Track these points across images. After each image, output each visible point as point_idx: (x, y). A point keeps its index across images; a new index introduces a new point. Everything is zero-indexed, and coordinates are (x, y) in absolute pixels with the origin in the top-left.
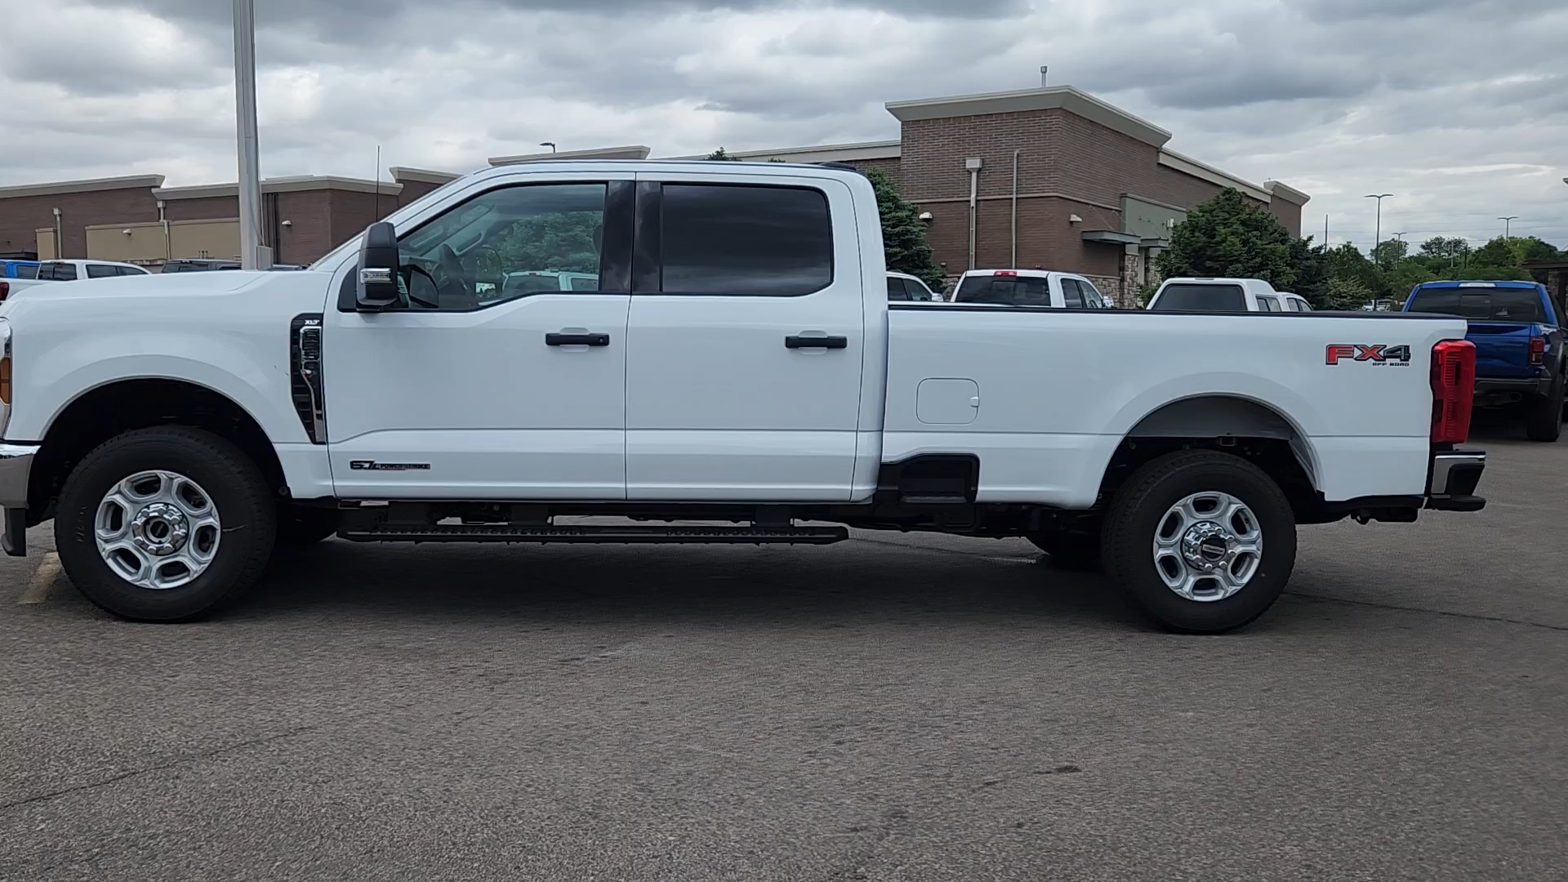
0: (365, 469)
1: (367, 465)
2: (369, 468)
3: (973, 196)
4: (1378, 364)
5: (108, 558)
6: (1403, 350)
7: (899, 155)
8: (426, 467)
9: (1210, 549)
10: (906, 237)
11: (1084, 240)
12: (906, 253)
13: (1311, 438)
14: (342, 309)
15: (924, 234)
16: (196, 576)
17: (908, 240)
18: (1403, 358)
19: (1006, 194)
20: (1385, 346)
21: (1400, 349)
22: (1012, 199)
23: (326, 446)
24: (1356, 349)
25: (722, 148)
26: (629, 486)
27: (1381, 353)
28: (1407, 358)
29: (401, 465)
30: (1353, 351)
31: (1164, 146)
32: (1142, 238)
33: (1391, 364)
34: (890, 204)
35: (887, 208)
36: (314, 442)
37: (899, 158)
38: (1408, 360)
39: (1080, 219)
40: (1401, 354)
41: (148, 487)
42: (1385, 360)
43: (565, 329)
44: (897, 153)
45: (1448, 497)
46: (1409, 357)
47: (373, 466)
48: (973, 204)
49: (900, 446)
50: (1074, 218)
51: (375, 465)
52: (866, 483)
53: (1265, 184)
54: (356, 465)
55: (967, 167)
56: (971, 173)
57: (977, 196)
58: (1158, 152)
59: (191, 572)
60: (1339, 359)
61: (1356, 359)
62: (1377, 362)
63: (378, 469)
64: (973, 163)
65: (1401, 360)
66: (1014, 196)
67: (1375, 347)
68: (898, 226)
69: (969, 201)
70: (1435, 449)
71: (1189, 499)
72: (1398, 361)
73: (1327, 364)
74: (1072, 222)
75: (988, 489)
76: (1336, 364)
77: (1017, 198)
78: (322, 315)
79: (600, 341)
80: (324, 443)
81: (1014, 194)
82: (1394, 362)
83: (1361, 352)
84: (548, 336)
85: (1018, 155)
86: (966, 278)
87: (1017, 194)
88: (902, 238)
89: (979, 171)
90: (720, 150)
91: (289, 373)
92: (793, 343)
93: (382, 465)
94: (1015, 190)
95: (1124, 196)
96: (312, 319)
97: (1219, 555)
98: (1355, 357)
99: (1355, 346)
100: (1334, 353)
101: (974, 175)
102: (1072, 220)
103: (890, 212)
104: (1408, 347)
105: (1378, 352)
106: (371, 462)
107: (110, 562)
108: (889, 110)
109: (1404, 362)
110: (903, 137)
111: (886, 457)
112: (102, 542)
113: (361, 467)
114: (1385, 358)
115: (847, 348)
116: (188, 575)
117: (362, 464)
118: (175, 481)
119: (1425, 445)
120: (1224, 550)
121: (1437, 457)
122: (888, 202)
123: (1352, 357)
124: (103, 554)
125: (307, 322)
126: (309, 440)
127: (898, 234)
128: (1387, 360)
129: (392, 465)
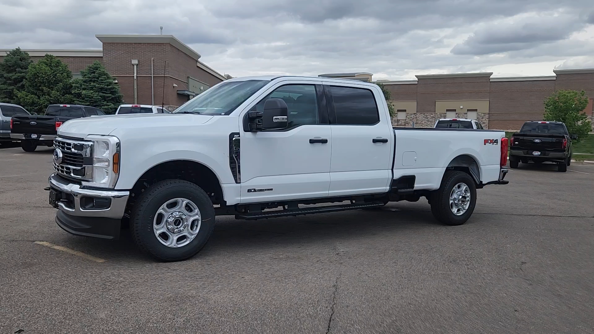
0: (252, 192)
1: (253, 190)
2: (254, 192)
3: (135, 74)
4: (493, 145)
5: (158, 237)
7: (102, 56)
8: (272, 189)
10: (113, 90)
11: (178, 94)
12: (113, 96)
13: (482, 166)
14: (245, 131)
15: (120, 89)
17: (114, 91)
19: (149, 75)
22: (151, 77)
23: (240, 184)
25: (19, 47)
26: (330, 192)
27: (493, 141)
29: (264, 190)
31: (199, 60)
32: (196, 93)
34: (105, 76)
35: (104, 78)
36: (237, 183)
37: (102, 57)
39: (177, 86)
41: (173, 205)
43: (315, 138)
46: (498, 142)
47: (255, 191)
48: (135, 78)
50: (175, 85)
52: (389, 186)
53: (224, 75)
54: (249, 191)
55: (132, 63)
56: (134, 66)
57: (137, 75)
58: (197, 62)
59: (190, 239)
64: (135, 62)
66: (152, 76)
68: (109, 85)
69: (134, 77)
71: (456, 186)
72: (496, 144)
73: (484, 145)
74: (174, 87)
76: (486, 145)
77: (154, 77)
78: (239, 133)
79: (324, 141)
81: (152, 75)
84: (310, 140)
85: (153, 60)
86: (121, 107)
87: (153, 75)
88: (111, 90)
89: (137, 65)
90: (18, 48)
91: (229, 156)
92: (375, 141)
93: (258, 190)
94: (152, 73)
95: (188, 77)
96: (237, 135)
100: (485, 142)
101: (135, 66)
102: (174, 86)
103: (105, 80)
106: (255, 189)
107: (159, 239)
108: (97, 37)
110: (103, 49)
111: (394, 178)
112: (156, 230)
113: (251, 191)
115: (387, 142)
116: (188, 240)
118: (184, 202)
121: (501, 170)
122: (104, 75)
124: (156, 235)
125: (235, 136)
126: (235, 182)
127: (110, 89)
129: (261, 190)
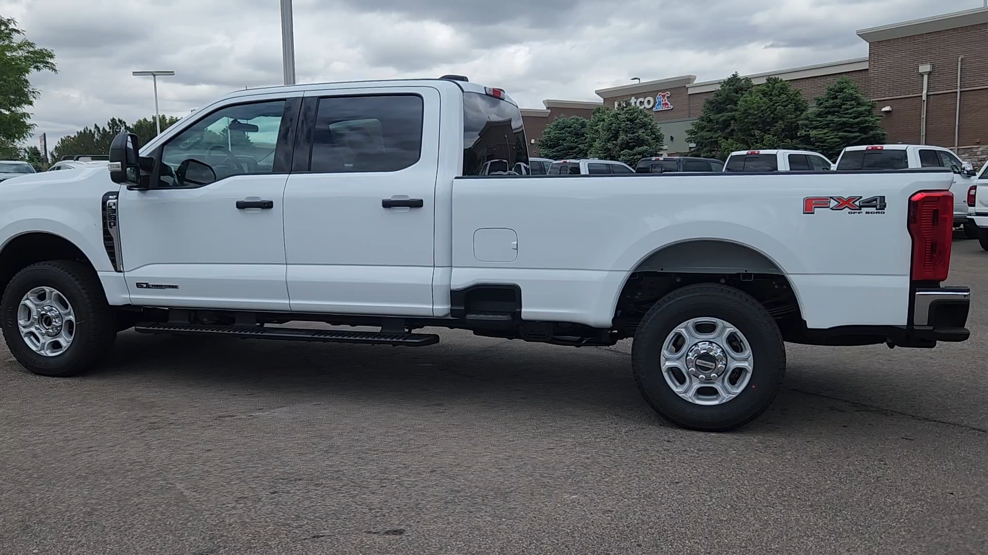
0: (144, 288)
1: (145, 286)
2: (146, 287)
3: (925, 92)
4: (854, 213)
5: (25, 337)
6: (878, 200)
7: (867, 68)
8: (176, 287)
9: (702, 363)
10: (865, 125)
12: (864, 136)
13: (790, 276)
14: (129, 188)
15: (880, 122)
16: (65, 350)
17: (866, 127)
18: (878, 207)
19: (952, 89)
20: (861, 197)
21: (876, 200)
22: (957, 92)
23: (123, 274)
24: (832, 200)
25: (736, 72)
26: (291, 302)
27: (857, 203)
28: (883, 207)
29: (162, 286)
30: (830, 202)
33: (867, 213)
34: (853, 102)
35: (850, 105)
36: (116, 270)
38: (884, 209)
40: (878, 204)
41: (42, 296)
42: (860, 209)
43: (247, 198)
44: (865, 66)
45: (931, 328)
46: (885, 206)
47: (148, 286)
48: (924, 98)
49: (463, 278)
51: (149, 285)
52: (442, 304)
54: (139, 285)
55: (920, 71)
56: (923, 76)
57: (927, 92)
59: (63, 348)
60: (816, 209)
61: (832, 209)
62: (853, 211)
63: (151, 288)
64: (925, 68)
65: (877, 209)
66: (958, 90)
67: (850, 199)
68: (859, 117)
69: (922, 96)
70: (915, 286)
71: (691, 322)
72: (874, 209)
73: (804, 213)
75: (530, 310)
76: (813, 213)
77: (961, 92)
78: (118, 192)
79: (268, 205)
80: (121, 272)
81: (959, 88)
82: (870, 211)
83: (836, 203)
84: (237, 203)
85: (962, 59)
86: (845, 152)
87: (961, 88)
88: (861, 126)
89: (929, 73)
90: (735, 74)
91: (102, 228)
92: (387, 204)
93: (153, 285)
94: (959, 85)
96: (113, 195)
97: (711, 369)
98: (831, 207)
99: (831, 198)
100: (810, 205)
101: (926, 77)
103: (853, 108)
104: (884, 197)
105: (853, 203)
106: (147, 284)
107: (26, 340)
108: (859, 35)
109: (880, 211)
110: (870, 54)
111: (453, 286)
112: (21, 327)
113: (142, 287)
114: (860, 207)
115: (423, 208)
116: (61, 350)
117: (142, 285)
118: (53, 293)
119: (905, 282)
120: (714, 364)
121: (917, 293)
122: (851, 101)
123: (829, 207)
124: (22, 334)
125: (110, 197)
126: (114, 270)
127: (856, 123)
128: (862, 209)
129: (157, 286)
